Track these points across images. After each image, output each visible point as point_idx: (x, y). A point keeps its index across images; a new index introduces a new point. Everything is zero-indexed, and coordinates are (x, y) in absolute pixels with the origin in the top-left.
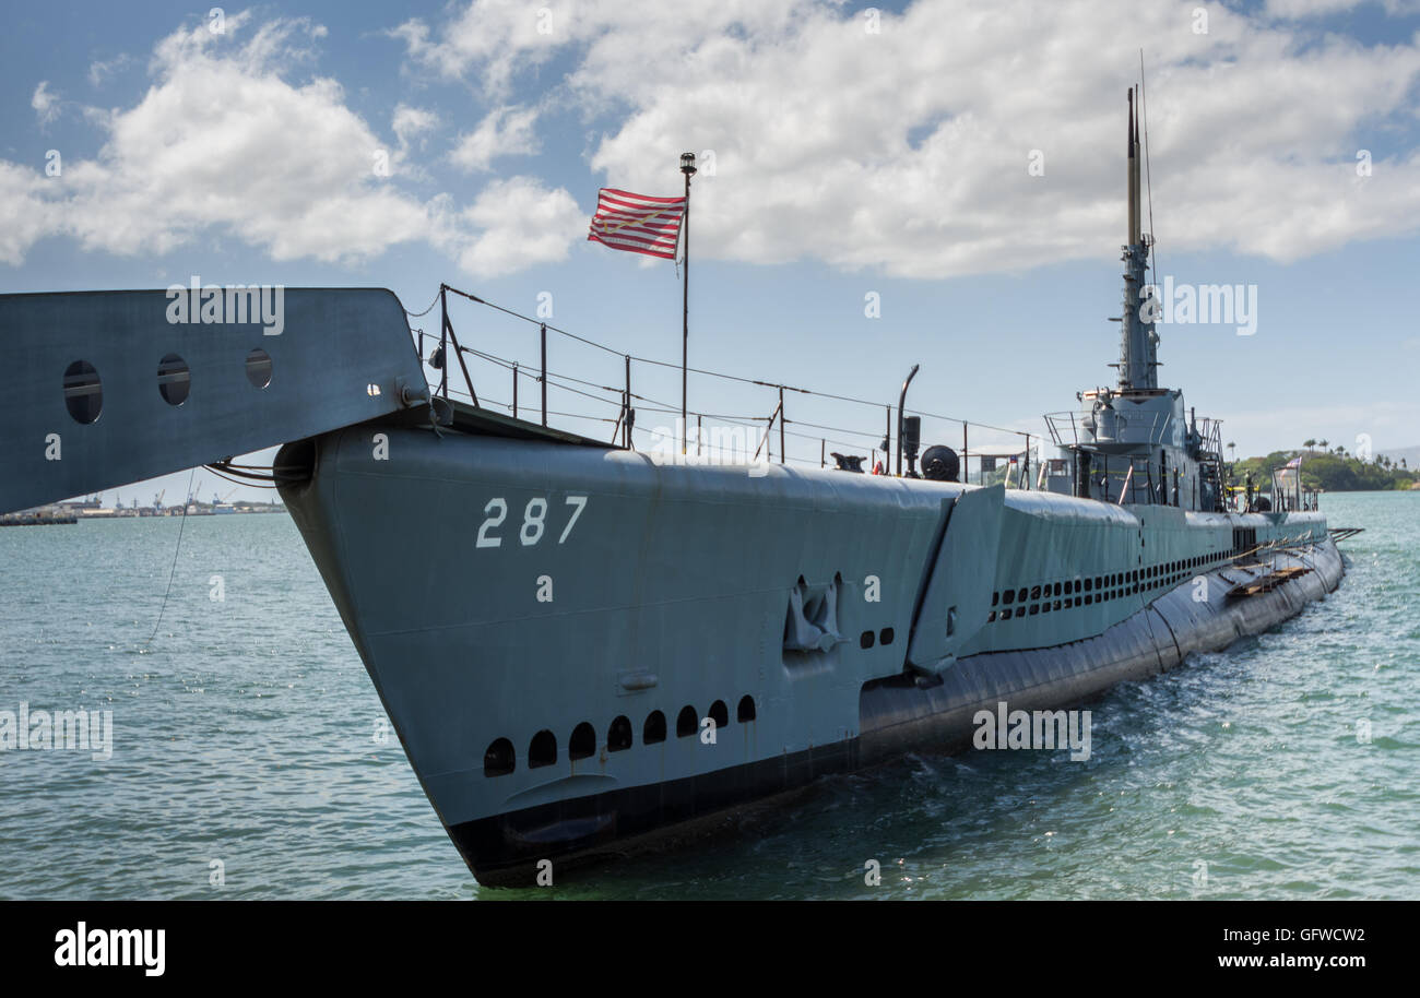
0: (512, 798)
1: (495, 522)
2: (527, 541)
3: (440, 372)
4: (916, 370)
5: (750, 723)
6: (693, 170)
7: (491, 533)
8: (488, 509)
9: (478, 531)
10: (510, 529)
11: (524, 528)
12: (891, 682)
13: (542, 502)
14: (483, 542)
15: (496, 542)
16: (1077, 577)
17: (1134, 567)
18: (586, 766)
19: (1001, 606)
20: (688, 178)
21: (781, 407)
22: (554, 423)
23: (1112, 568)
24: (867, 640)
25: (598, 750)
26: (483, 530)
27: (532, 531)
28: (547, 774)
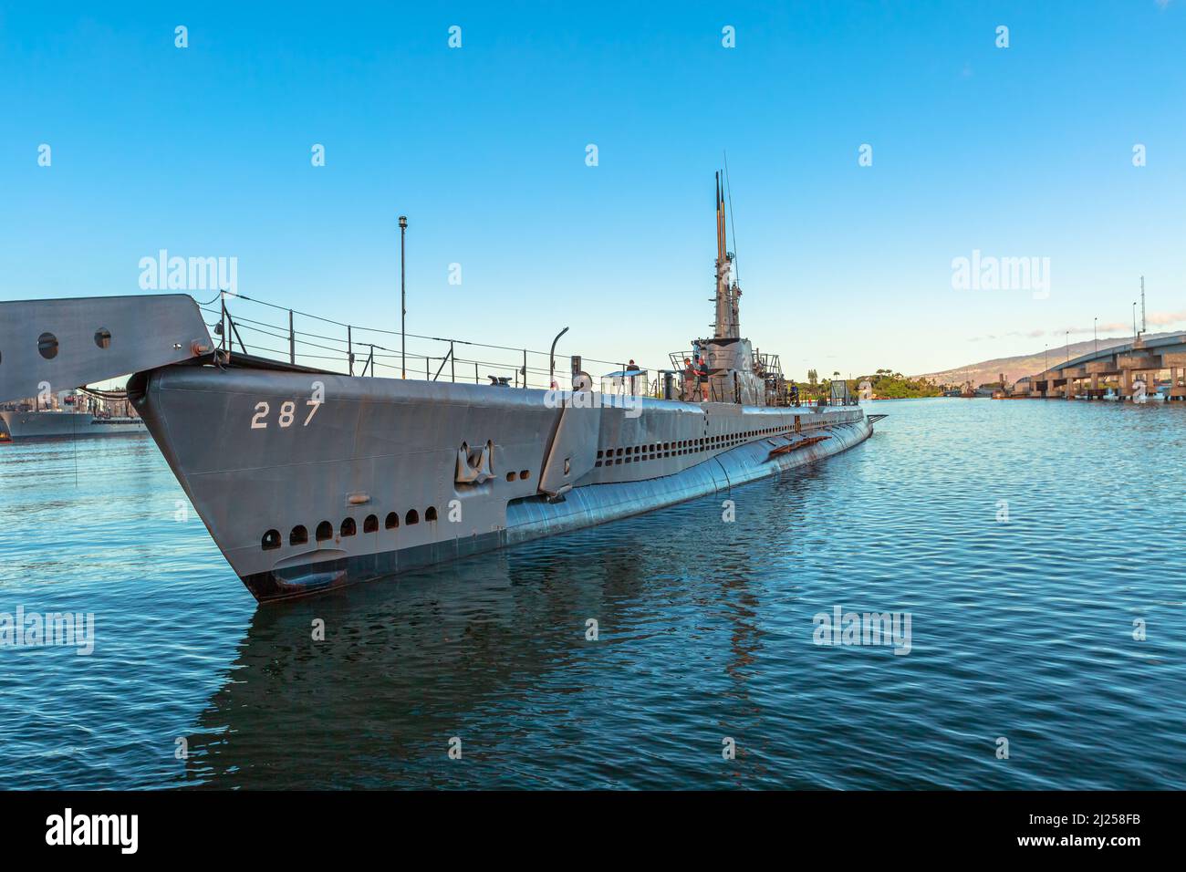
0: (280, 562)
1: (263, 415)
2: (283, 424)
3: (220, 337)
4: (566, 330)
5: (433, 521)
6: (406, 226)
7: (259, 421)
8: (257, 408)
9: (251, 419)
10: (273, 418)
11: (281, 418)
12: (530, 499)
13: (292, 405)
14: (254, 425)
15: (264, 425)
16: (659, 443)
17: (700, 436)
18: (326, 544)
19: (605, 458)
20: (403, 230)
21: (452, 351)
22: (299, 362)
23: (682, 436)
24: (510, 476)
25: (334, 536)
26: (255, 419)
27: (286, 419)
28: (301, 549)
